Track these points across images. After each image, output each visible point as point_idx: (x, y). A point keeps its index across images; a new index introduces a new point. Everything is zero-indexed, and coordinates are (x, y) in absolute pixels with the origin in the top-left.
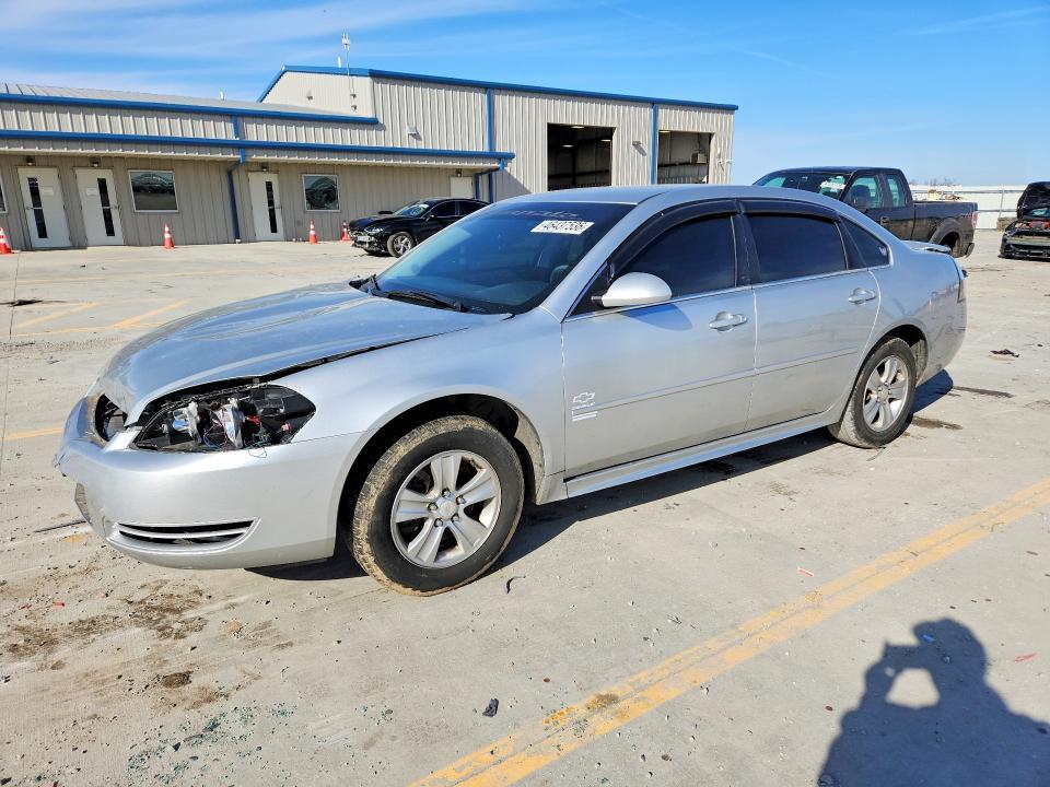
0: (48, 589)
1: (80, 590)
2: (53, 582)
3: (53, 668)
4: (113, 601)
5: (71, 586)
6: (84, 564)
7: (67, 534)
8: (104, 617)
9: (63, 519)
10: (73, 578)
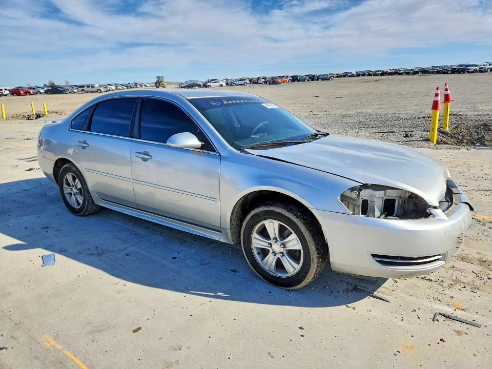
0: (478, 282)
1: (464, 274)
2: (475, 284)
3: (480, 253)
4: (452, 263)
5: (467, 278)
6: (458, 286)
7: (461, 312)
8: (458, 259)
9: (460, 329)
10: (465, 281)
